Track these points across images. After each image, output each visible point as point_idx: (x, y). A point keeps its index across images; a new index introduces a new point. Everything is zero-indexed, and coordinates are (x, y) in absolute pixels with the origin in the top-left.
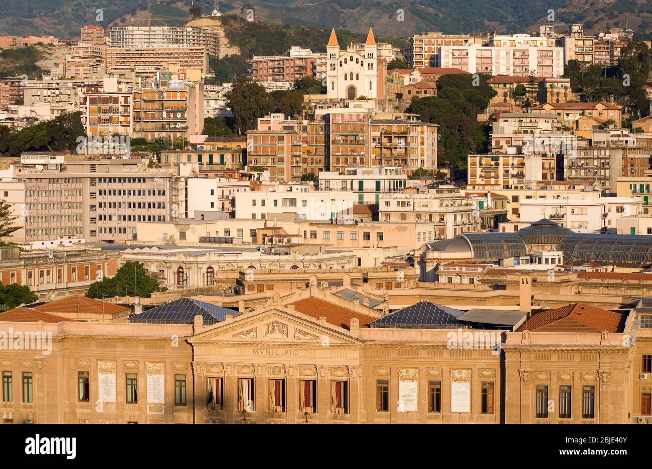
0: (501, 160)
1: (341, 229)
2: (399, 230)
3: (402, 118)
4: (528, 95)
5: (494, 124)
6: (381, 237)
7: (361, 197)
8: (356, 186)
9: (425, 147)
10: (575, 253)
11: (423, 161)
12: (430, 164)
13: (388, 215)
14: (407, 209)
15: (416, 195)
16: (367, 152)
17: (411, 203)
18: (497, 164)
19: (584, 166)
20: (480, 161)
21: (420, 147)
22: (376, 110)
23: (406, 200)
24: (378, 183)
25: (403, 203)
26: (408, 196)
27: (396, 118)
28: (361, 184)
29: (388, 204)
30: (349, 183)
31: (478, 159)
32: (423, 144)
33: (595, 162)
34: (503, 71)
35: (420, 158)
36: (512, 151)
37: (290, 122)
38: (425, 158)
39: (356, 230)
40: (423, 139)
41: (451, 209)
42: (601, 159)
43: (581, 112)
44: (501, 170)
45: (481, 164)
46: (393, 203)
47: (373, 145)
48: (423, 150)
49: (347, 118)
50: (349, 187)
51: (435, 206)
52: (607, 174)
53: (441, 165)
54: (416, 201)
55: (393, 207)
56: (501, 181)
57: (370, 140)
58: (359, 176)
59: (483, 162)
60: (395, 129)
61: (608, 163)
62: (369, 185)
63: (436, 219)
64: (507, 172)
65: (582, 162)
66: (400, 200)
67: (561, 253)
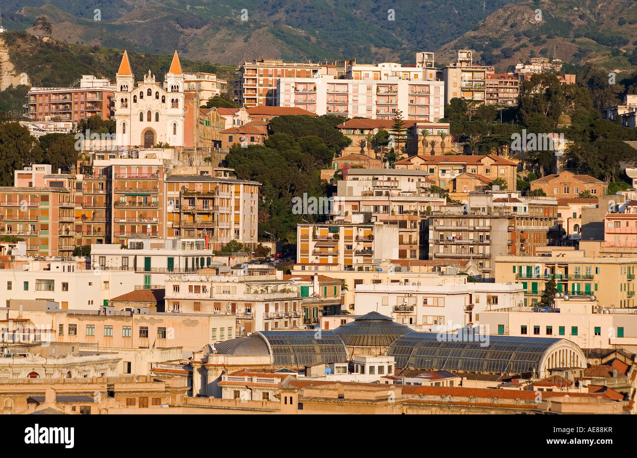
0: (342, 232)
1: (110, 321)
2: (188, 325)
3: (210, 174)
5: (340, 183)
6: (163, 333)
7: (147, 279)
8: (141, 264)
9: (241, 212)
10: (412, 360)
11: (237, 232)
13: (176, 304)
14: (202, 295)
15: (215, 278)
16: (161, 217)
17: (208, 288)
18: (337, 237)
19: (456, 241)
20: (314, 232)
21: (233, 212)
22: (175, 162)
23: (201, 284)
24: (171, 261)
25: (197, 289)
26: (203, 278)
27: (202, 172)
28: (148, 260)
29: (176, 288)
30: (131, 259)
31: (311, 229)
32: (237, 208)
33: (471, 235)
34: (362, 113)
35: (233, 227)
36: (358, 219)
37: (60, 177)
38: (240, 227)
39: (129, 324)
40: (237, 201)
41: (261, 297)
42: (479, 231)
43: (462, 168)
44: (342, 245)
45: (315, 237)
46: (184, 288)
47: (170, 208)
48: (237, 216)
49: (135, 171)
50: (131, 265)
51: (240, 293)
52: (487, 252)
53: (263, 236)
54: (214, 285)
55: (184, 293)
56: (341, 259)
57: (166, 201)
58: (146, 251)
59: (318, 233)
60: (199, 187)
61: (488, 237)
62: (159, 263)
63: (241, 310)
64: (349, 247)
65: (454, 235)
66: (194, 284)
67: (392, 359)
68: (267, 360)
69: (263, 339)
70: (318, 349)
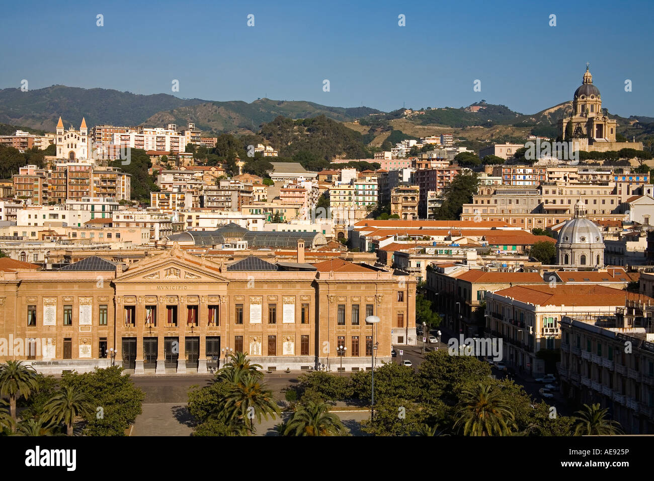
0: (171, 195)
1: (92, 231)
2: (130, 232)
3: (111, 170)
4: (169, 162)
5: (159, 176)
6: (118, 236)
7: (93, 215)
8: (90, 208)
9: (125, 187)
10: (254, 242)
11: (123, 196)
12: (127, 198)
13: (118, 223)
14: (130, 220)
15: (136, 212)
16: (90, 189)
17: (133, 216)
18: (169, 198)
19: (216, 200)
20: (159, 196)
21: (122, 187)
22: (95, 165)
23: (130, 215)
24: (104, 207)
25: (128, 217)
26: (131, 212)
27: (108, 169)
28: (93, 206)
29: (118, 217)
30: (85, 206)
31: (157, 195)
32: (123, 185)
33: (223, 198)
34: (150, 148)
35: (122, 193)
36: (176, 190)
37: (41, 171)
38: (125, 193)
39: (103, 232)
40: (123, 182)
41: (158, 221)
42: (226, 196)
43: (202, 171)
44: (171, 202)
45: (159, 197)
46: (122, 217)
47: (95, 185)
48: (123, 188)
49: (78, 169)
50: (85, 208)
51: (148, 218)
52: (230, 205)
53: (132, 198)
54: (136, 215)
55: (121, 219)
56: (171, 207)
57: (92, 181)
58: (91, 202)
59: (160, 196)
60: (108, 176)
61: (230, 199)
62: (98, 208)
63: (149, 226)
64: (174, 202)
65: (215, 197)
66: (126, 215)
67: (247, 242)
68: (193, 243)
69: (189, 234)
70: (212, 238)
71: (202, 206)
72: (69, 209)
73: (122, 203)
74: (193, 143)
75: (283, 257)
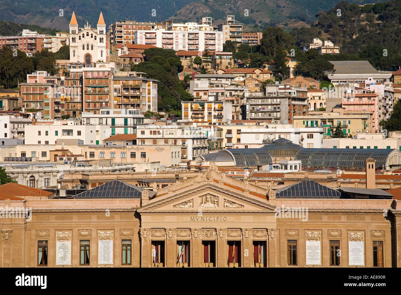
0: (206, 105)
1: (113, 150)
2: (158, 151)
3: (135, 75)
4: (204, 64)
5: (191, 82)
6: (144, 155)
7: (113, 131)
8: (110, 121)
9: (151, 96)
10: (309, 162)
11: (149, 106)
12: (154, 109)
13: (143, 140)
14: (157, 136)
15: (165, 126)
16: (110, 99)
17: (161, 131)
18: (204, 108)
19: (261, 110)
20: (191, 106)
21: (147, 96)
22: (116, 70)
23: (157, 130)
24: (126, 120)
25: (155, 133)
26: (158, 127)
27: (130, 75)
28: (113, 120)
29: (143, 133)
30: (104, 120)
31: (189, 104)
32: (149, 94)
33: (270, 107)
34: (180, 48)
35: (147, 104)
36: (212, 99)
37: (52, 78)
38: (151, 104)
39: (125, 151)
40: (149, 90)
42: (274, 105)
43: (244, 75)
44: (206, 113)
45: (192, 108)
46: (147, 132)
47: (115, 94)
48: (149, 98)
49: (95, 75)
50: (104, 122)
51: (178, 134)
52: (278, 116)
53: (160, 109)
54: (164, 130)
55: (147, 135)
56: (206, 119)
57: (112, 90)
58: (112, 115)
59: (193, 106)
60: (131, 83)
61: (279, 108)
62: (120, 122)
63: (180, 142)
64: (210, 113)
65: (260, 107)
66: (153, 130)
67: (300, 162)
68: (233, 163)
69: (228, 153)
70: (257, 157)
71: (244, 118)
72: (85, 123)
73: (148, 115)
74: (232, 40)
75: (347, 180)
